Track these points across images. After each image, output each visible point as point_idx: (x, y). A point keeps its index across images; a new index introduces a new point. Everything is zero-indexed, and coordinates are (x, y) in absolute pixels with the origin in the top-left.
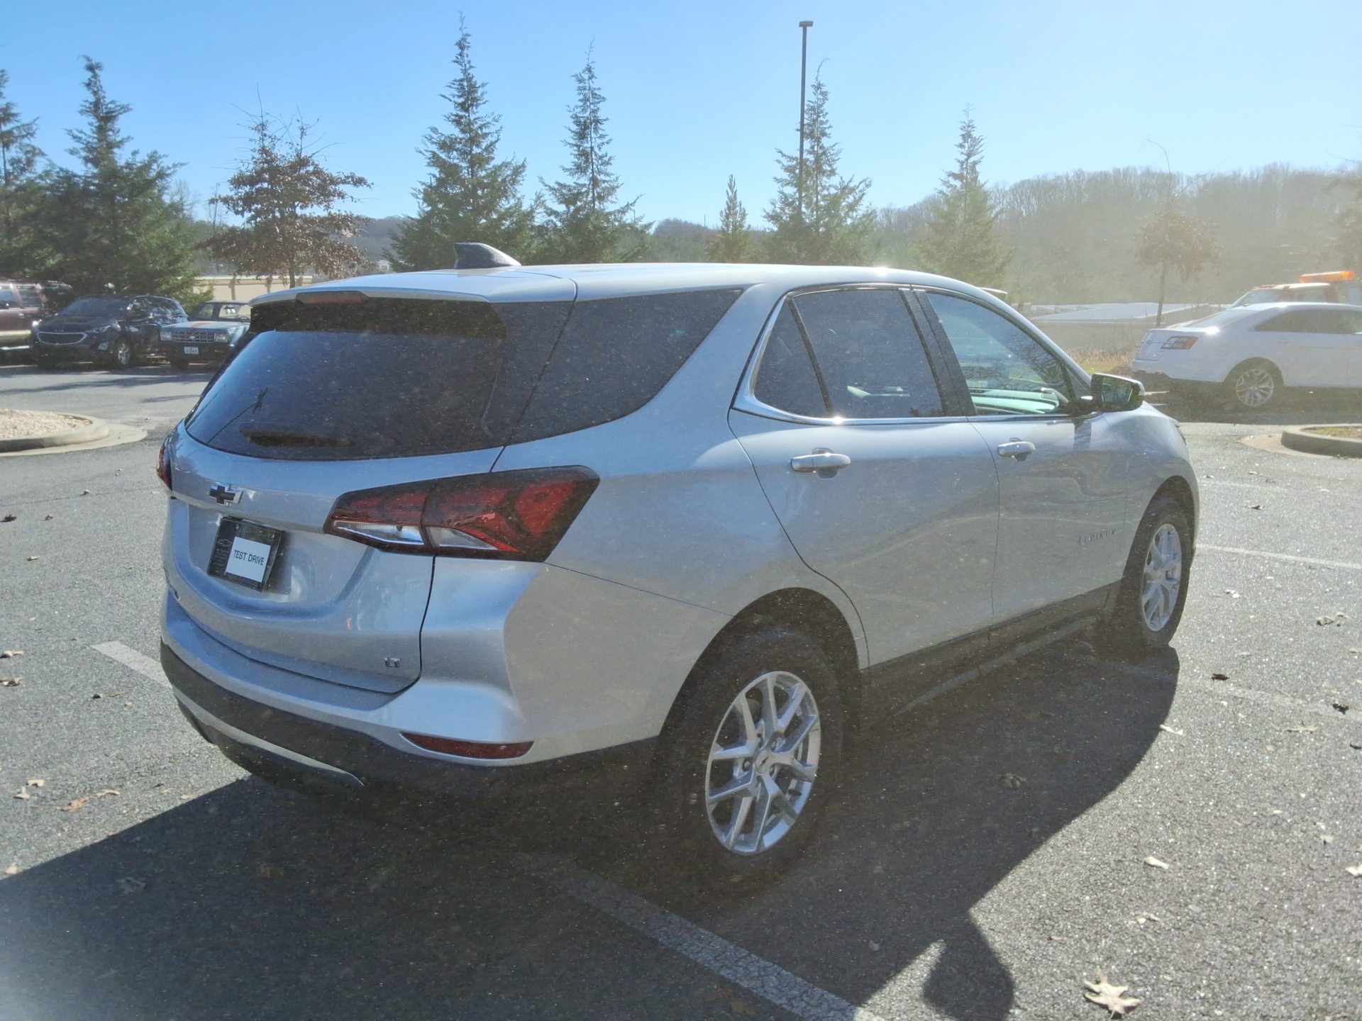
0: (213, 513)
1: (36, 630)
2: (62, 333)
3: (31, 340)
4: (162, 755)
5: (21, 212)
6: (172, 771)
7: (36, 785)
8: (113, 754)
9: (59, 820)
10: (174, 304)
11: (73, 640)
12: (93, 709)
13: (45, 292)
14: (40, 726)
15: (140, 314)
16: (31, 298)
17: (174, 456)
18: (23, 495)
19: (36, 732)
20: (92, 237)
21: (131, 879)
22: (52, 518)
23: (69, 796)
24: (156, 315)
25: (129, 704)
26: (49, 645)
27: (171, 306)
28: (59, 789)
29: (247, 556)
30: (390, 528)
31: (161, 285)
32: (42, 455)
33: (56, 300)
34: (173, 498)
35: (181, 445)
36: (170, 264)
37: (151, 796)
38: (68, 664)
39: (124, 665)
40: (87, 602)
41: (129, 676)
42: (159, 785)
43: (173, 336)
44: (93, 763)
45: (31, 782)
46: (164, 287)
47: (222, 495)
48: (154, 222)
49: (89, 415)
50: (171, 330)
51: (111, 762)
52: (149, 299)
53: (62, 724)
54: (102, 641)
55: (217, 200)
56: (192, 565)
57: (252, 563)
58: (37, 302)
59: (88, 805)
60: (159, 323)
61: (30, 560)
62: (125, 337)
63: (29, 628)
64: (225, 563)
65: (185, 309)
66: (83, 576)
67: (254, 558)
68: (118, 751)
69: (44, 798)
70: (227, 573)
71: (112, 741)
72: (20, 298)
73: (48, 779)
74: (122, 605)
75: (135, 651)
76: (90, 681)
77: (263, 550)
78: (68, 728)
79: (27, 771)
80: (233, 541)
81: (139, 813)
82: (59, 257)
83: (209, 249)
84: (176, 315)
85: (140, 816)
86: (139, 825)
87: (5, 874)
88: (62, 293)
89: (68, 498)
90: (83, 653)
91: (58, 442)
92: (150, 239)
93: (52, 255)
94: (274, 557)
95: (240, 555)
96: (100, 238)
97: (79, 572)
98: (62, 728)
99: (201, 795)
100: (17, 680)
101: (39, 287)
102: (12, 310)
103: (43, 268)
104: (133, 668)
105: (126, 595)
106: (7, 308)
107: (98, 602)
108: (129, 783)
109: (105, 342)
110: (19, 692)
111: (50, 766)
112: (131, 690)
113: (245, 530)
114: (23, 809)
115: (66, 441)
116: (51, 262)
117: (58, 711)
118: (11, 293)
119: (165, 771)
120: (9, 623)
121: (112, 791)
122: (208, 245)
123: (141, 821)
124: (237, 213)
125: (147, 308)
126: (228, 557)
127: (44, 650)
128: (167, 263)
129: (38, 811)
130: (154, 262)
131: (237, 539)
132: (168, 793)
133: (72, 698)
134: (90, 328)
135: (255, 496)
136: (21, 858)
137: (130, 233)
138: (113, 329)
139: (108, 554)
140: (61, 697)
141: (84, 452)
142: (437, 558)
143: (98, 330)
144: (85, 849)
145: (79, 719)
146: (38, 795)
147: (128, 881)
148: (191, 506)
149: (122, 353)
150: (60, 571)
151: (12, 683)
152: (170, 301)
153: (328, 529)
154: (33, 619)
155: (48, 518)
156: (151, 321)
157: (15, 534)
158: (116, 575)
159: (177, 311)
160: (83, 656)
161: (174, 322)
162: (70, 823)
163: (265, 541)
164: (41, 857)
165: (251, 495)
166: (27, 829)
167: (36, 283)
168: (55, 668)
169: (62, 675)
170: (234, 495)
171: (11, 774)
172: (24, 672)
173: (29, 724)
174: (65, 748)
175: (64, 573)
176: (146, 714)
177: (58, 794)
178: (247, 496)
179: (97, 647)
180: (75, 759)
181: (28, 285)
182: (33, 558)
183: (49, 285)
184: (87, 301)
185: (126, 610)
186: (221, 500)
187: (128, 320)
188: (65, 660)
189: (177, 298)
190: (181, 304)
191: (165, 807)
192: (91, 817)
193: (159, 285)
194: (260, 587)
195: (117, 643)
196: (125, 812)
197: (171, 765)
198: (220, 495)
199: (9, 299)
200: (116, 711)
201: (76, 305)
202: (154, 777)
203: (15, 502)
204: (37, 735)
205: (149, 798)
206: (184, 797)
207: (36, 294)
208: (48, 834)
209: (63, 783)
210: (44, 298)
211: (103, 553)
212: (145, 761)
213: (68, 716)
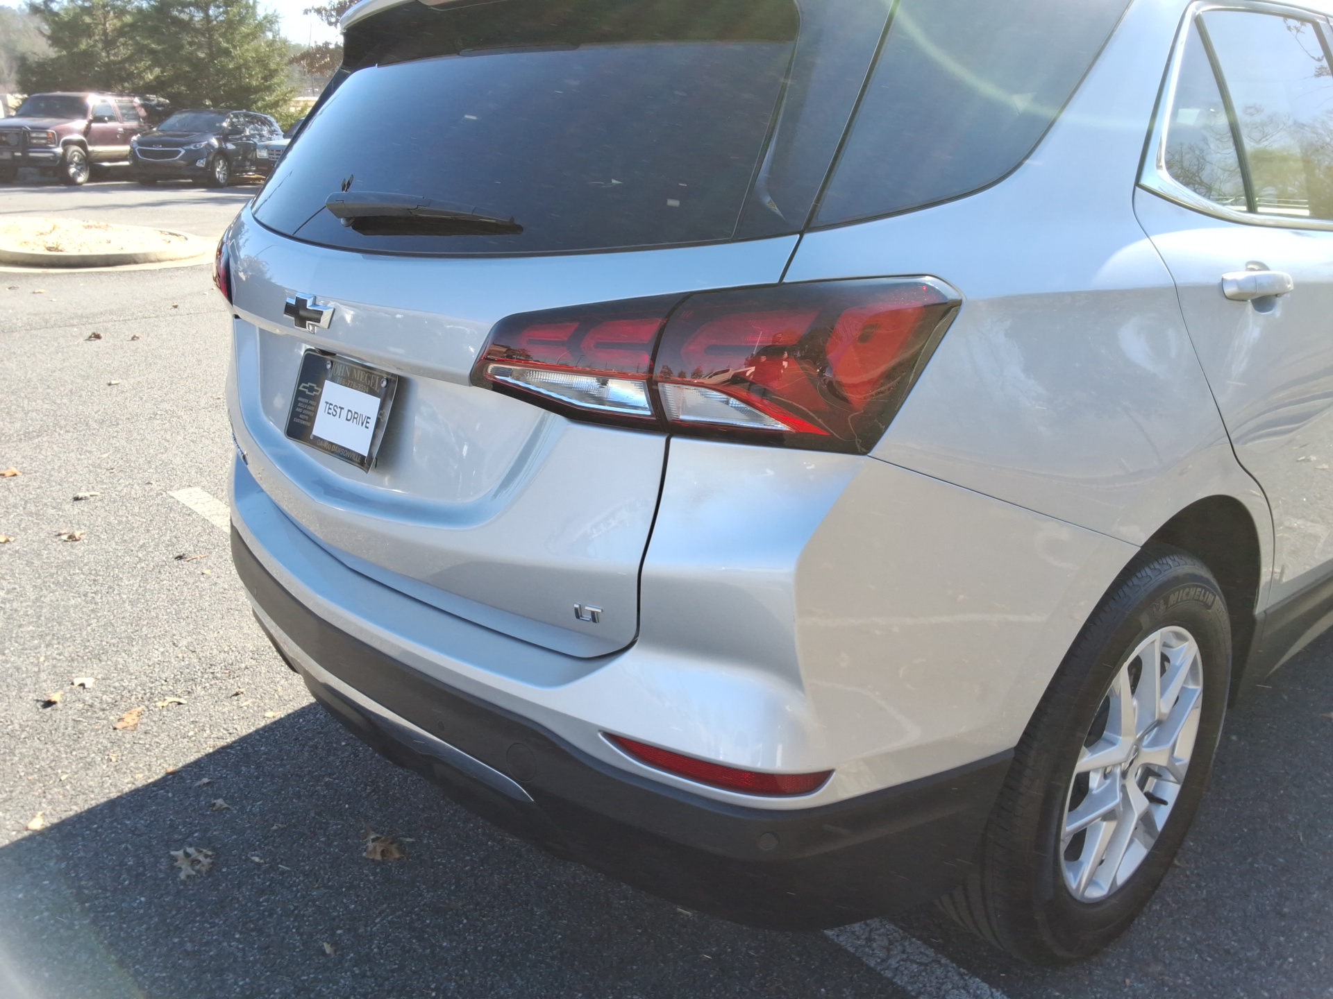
0: (294, 341)
1: (107, 470)
2: (160, 148)
3: (132, 155)
4: (244, 648)
5: (118, 24)
6: (254, 674)
7: (82, 685)
8: (184, 643)
9: (105, 742)
10: (270, 121)
11: (149, 483)
12: (162, 577)
13: (143, 106)
14: (98, 598)
15: (235, 130)
16: (130, 113)
17: (236, 258)
18: (111, 312)
19: (92, 606)
20: (188, 48)
21: (191, 850)
22: (138, 338)
23: (123, 705)
24: (252, 132)
25: (207, 572)
26: (119, 488)
27: (265, 122)
28: (112, 693)
29: (344, 412)
30: (587, 382)
31: (258, 101)
32: (135, 271)
33: (154, 115)
34: (237, 317)
35: (247, 240)
36: (265, 79)
37: (226, 710)
38: (139, 514)
39: (204, 519)
40: (168, 437)
41: (209, 534)
42: (237, 694)
43: (270, 154)
44: (156, 656)
45: (77, 682)
46: (260, 104)
47: (302, 313)
48: (248, 35)
49: (186, 232)
50: (266, 147)
51: (180, 655)
52: (246, 116)
53: (125, 596)
54: (181, 487)
55: (310, 11)
56: (264, 418)
57: (352, 425)
58: (137, 117)
59: (145, 720)
60: (256, 140)
61: (110, 384)
62: (222, 153)
63: (100, 466)
64: (312, 419)
65: (281, 127)
66: (166, 406)
67: (353, 417)
68: (189, 639)
69: (91, 706)
70: (315, 437)
71: (183, 623)
72: (118, 113)
73: (99, 677)
74: (207, 442)
75: (218, 501)
76: (163, 538)
77: (369, 405)
78: (132, 603)
79: (75, 664)
80: (322, 387)
81: (209, 737)
82: (157, 71)
83: (303, 63)
84: (272, 132)
85: (211, 742)
86: (209, 755)
87: (27, 829)
88: (160, 109)
89: (157, 317)
90: (158, 500)
91: (153, 258)
92: (246, 52)
93: (150, 68)
94: (386, 418)
95: (334, 410)
96: (196, 50)
97: (163, 401)
98: (124, 602)
99: (290, 711)
100: (77, 534)
101: (137, 101)
102: (111, 125)
103: (141, 83)
104: (214, 523)
105: (212, 430)
106: (105, 122)
107: (180, 438)
108: (199, 688)
109: (202, 158)
110: (79, 549)
111: (104, 657)
112: (210, 553)
113: (340, 371)
114: (63, 723)
115: (160, 257)
116: (150, 77)
117: (121, 579)
118: (110, 107)
119: (246, 672)
120: (79, 460)
121: (177, 700)
122: (303, 59)
123: (211, 751)
124: (330, 24)
125: (243, 125)
126: (315, 412)
127: (114, 495)
128: (262, 78)
129: (80, 727)
130: (251, 76)
131: (328, 385)
132: (248, 706)
133: (140, 560)
134: (189, 143)
135: (354, 318)
136: (50, 802)
137: (225, 45)
138: (210, 146)
139: (195, 380)
140: (127, 558)
141: (178, 269)
142: (673, 441)
143: (195, 147)
144: (136, 792)
145: (145, 590)
146: (84, 703)
147: (187, 855)
148: (262, 331)
149: (220, 172)
150: (142, 399)
151: (71, 537)
152: (265, 118)
153: (478, 378)
154: (106, 455)
155: (134, 338)
156: (248, 138)
157: (97, 355)
158: (202, 405)
159: (273, 128)
160: (158, 505)
161: (270, 139)
162: (119, 746)
163: (372, 392)
164: (76, 804)
165: (348, 316)
166: (64, 756)
167: (134, 96)
168: (124, 519)
169: (131, 530)
170: (321, 313)
171: (54, 666)
172: (88, 524)
173: (86, 595)
174: (126, 631)
175: (146, 401)
176: (226, 587)
177: (110, 700)
178: (343, 319)
179: (175, 494)
180: (135, 649)
181: (126, 99)
182: (113, 382)
183: (148, 100)
184: (184, 115)
185: (210, 448)
186: (301, 322)
187: (224, 136)
188: (136, 510)
189: (272, 115)
190: (277, 122)
191: (244, 729)
192: (148, 741)
193: (256, 102)
194: (364, 463)
195: (198, 489)
196: (191, 733)
197: (253, 662)
198: (299, 312)
199: (109, 114)
200: (191, 580)
201: (174, 120)
202: (232, 681)
203: (101, 320)
204: (93, 611)
205: (224, 713)
206: (269, 714)
207: (134, 108)
208: (89, 765)
209: (117, 684)
210: (142, 112)
211: (190, 380)
212: (222, 655)
213: (133, 585)
